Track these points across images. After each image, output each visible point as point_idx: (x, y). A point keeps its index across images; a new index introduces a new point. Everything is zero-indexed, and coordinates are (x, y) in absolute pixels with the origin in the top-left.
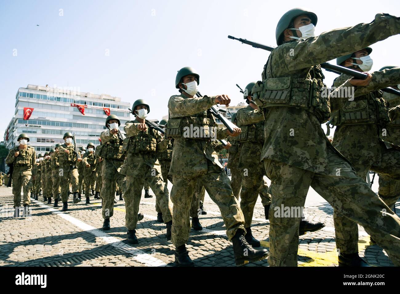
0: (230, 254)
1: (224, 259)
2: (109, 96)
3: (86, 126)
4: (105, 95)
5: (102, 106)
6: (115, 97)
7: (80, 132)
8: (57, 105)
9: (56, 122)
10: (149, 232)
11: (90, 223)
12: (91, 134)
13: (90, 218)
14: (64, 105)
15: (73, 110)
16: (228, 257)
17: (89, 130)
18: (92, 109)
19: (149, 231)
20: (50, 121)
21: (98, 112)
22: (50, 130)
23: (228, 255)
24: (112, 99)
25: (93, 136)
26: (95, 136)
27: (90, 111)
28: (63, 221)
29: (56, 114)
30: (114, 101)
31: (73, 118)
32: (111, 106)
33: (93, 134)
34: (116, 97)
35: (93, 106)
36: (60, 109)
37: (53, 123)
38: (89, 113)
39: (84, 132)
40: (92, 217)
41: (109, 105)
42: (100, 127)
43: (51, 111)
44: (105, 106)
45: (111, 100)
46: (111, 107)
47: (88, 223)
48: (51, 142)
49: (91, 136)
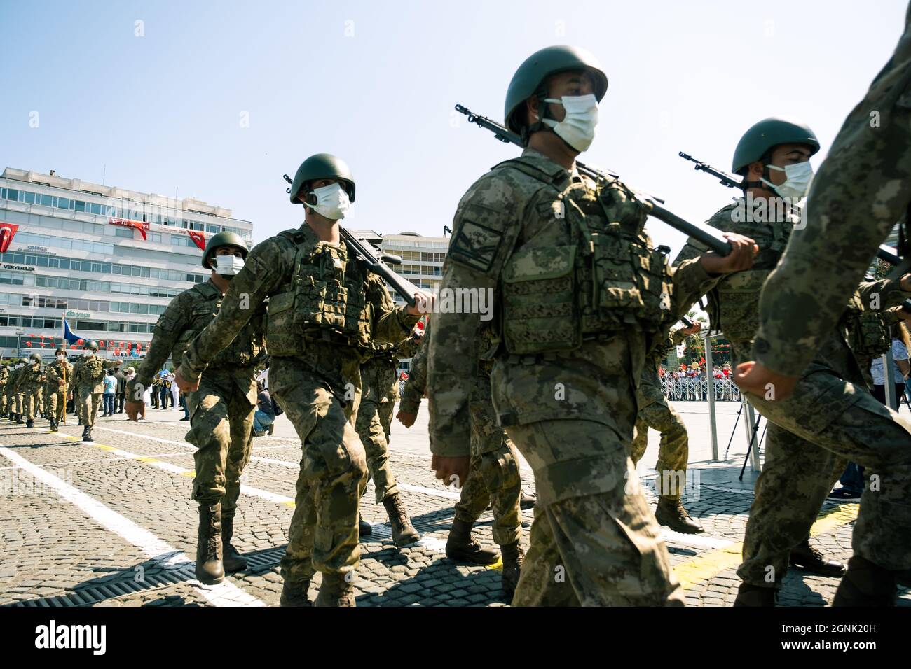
0: (421, 588)
1: (404, 598)
2: (203, 204)
3: (146, 271)
4: (195, 202)
5: (186, 227)
6: (216, 206)
7: (131, 285)
8: (76, 219)
9: (72, 259)
10: (253, 533)
11: (121, 508)
12: (156, 292)
13: (125, 496)
14: (93, 221)
15: (114, 234)
16: (413, 595)
17: (152, 282)
18: (160, 233)
19: (254, 531)
20: (58, 257)
21: (175, 241)
22: (57, 277)
23: (415, 590)
24: (210, 211)
25: (161, 295)
26: (165, 295)
27: (157, 238)
28: (58, 503)
29: (72, 240)
30: (216, 216)
31: (114, 249)
32: (208, 227)
33: (161, 292)
34: (219, 208)
35: (162, 226)
36: (83, 231)
37: (65, 263)
38: (152, 241)
39: (140, 286)
40: (130, 492)
41: (202, 226)
42: (179, 275)
43: (60, 233)
44: (191, 227)
45: (208, 214)
46: (207, 231)
47: (118, 508)
48: (59, 307)
49: (156, 295)
